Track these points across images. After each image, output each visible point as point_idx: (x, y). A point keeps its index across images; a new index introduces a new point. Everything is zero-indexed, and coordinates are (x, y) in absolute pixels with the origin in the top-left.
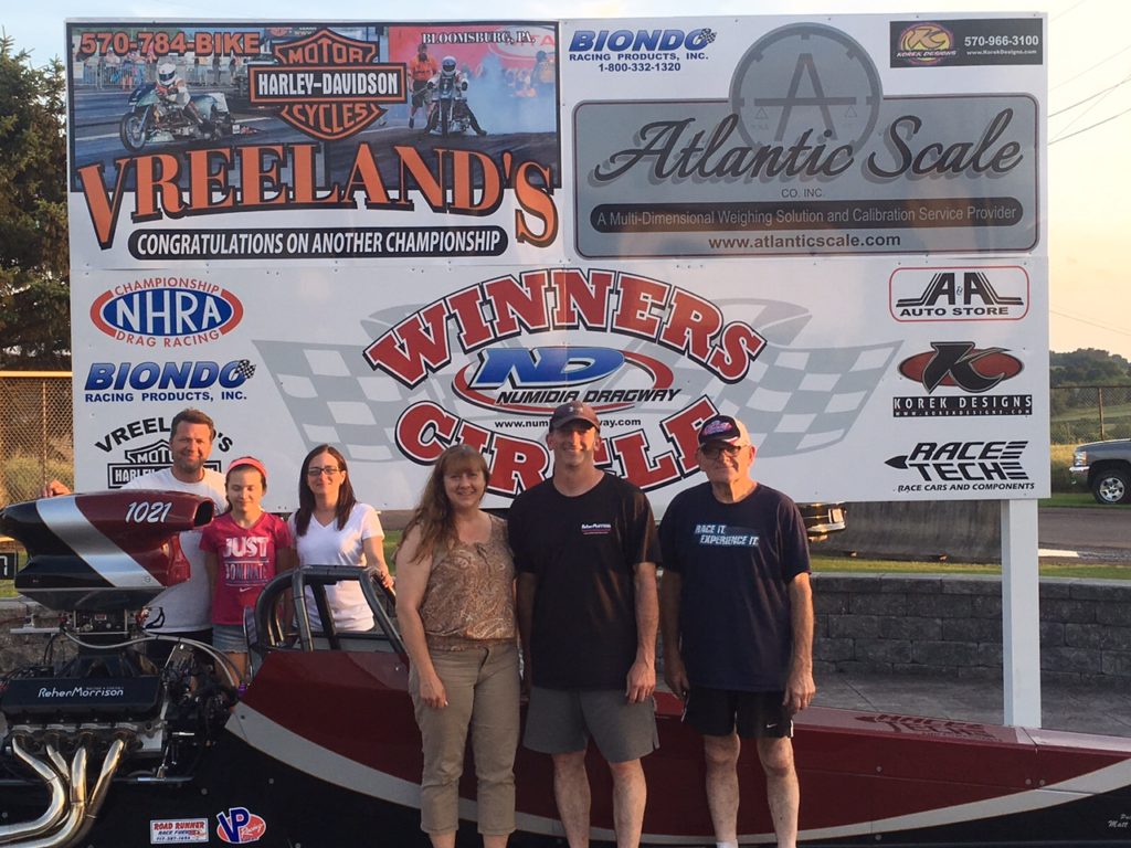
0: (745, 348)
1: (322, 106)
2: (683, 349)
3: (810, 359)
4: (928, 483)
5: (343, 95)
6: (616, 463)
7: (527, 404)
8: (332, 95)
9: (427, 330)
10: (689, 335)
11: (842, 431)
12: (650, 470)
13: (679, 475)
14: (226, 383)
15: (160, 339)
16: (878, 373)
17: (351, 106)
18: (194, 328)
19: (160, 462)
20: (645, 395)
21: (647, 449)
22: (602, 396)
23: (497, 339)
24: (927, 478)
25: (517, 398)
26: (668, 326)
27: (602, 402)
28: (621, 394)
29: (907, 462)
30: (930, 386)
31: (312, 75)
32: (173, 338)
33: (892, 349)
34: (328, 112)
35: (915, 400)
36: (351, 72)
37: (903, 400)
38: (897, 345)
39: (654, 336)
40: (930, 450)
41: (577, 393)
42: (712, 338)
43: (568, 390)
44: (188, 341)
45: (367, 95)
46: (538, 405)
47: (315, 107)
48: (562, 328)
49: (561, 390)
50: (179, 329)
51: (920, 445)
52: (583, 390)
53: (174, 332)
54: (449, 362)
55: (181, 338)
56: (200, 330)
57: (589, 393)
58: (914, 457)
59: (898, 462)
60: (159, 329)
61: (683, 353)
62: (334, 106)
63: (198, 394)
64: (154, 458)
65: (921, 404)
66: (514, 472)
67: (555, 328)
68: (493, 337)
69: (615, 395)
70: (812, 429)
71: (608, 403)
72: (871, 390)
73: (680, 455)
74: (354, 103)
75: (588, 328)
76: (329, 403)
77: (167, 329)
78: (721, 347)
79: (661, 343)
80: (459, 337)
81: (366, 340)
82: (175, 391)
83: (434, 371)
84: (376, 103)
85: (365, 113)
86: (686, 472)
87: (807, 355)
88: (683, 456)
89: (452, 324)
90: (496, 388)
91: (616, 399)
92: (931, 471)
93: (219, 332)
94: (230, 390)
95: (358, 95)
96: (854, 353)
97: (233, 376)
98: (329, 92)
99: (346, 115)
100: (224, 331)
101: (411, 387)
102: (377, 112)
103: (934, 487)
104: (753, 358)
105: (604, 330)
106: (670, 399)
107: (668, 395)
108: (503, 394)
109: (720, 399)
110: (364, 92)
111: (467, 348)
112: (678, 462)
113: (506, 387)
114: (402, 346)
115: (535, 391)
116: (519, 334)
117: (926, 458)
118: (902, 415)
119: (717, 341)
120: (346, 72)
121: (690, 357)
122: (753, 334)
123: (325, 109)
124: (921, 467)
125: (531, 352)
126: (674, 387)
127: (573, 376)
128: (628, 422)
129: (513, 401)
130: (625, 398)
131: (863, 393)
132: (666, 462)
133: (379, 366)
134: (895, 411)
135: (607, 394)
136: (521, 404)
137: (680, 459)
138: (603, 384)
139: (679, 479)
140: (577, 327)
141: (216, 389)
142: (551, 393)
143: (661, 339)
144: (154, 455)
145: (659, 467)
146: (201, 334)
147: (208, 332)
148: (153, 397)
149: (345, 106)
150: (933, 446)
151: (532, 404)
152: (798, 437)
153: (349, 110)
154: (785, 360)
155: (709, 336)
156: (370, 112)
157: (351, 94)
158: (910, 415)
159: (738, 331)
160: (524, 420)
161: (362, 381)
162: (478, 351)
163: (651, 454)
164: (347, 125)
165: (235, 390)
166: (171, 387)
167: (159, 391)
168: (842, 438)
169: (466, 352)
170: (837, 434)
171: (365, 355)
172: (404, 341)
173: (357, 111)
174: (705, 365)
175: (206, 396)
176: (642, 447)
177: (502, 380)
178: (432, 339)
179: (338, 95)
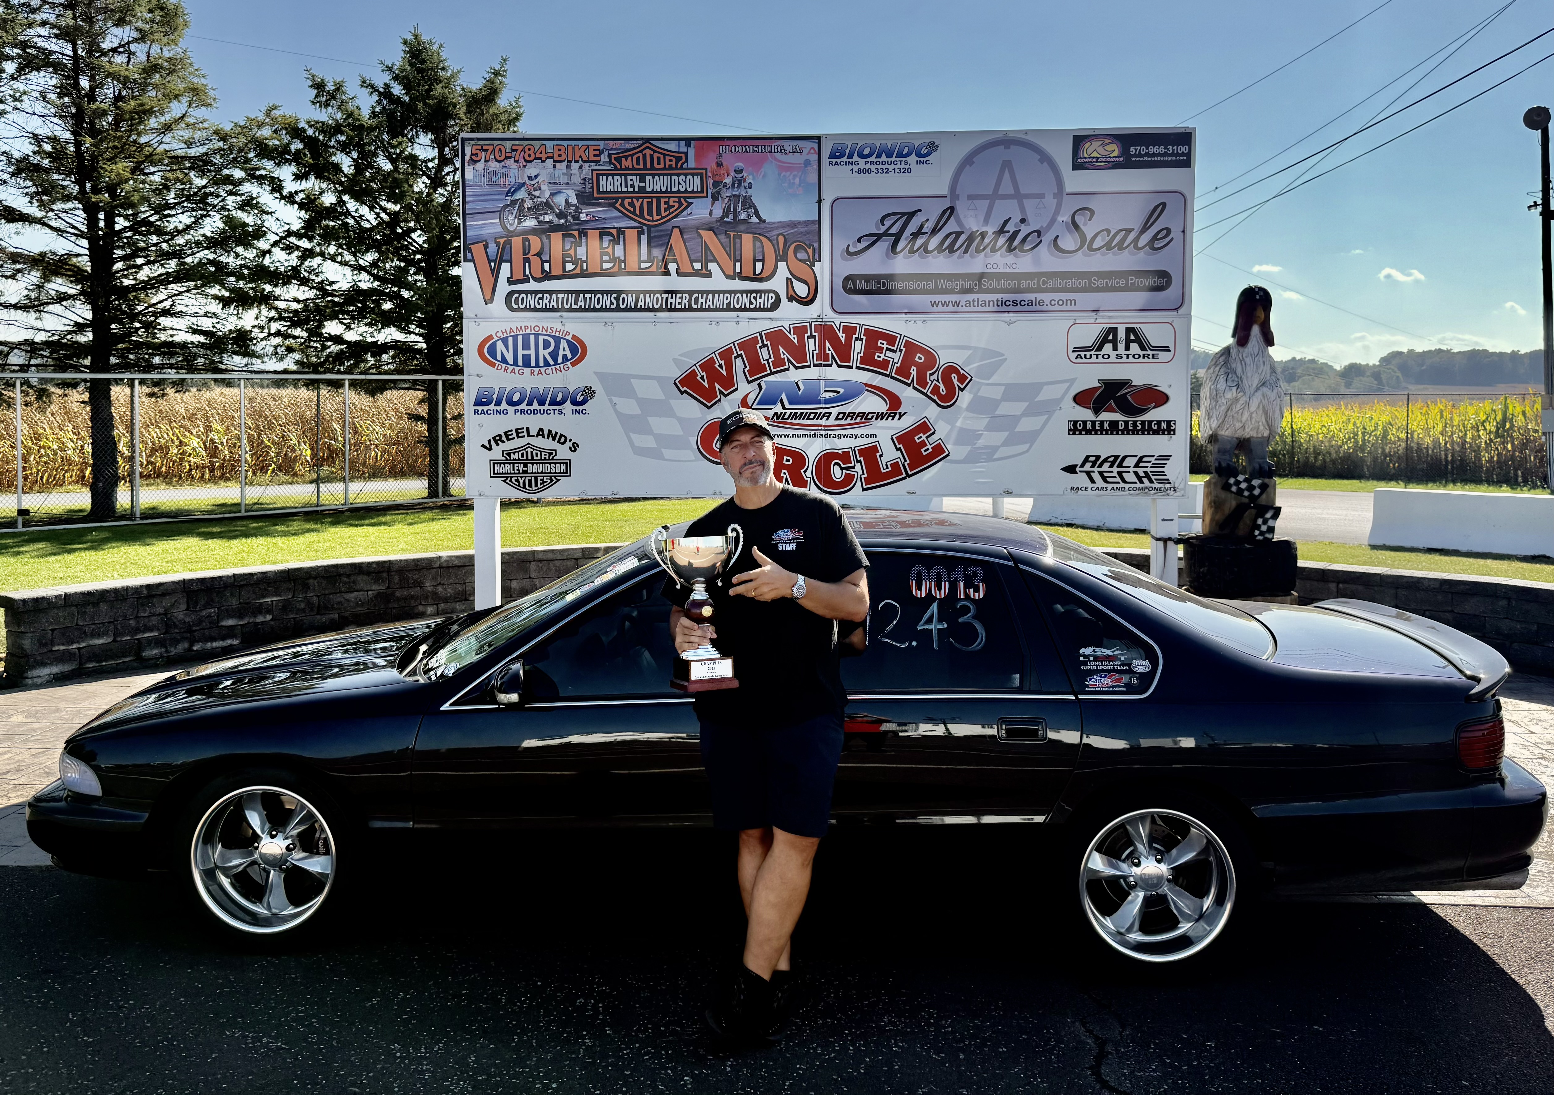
0: (956, 382)
1: (645, 201)
2: (909, 382)
3: (1005, 391)
4: (1093, 485)
5: (661, 192)
6: (858, 466)
7: (793, 421)
8: (652, 192)
9: (720, 366)
10: (914, 371)
11: (1028, 446)
12: (883, 471)
13: (904, 475)
14: (575, 403)
15: (527, 370)
16: (1057, 402)
17: (666, 200)
18: (552, 362)
19: (527, 459)
20: (880, 416)
21: (881, 456)
22: (848, 416)
23: (772, 373)
24: (1093, 481)
25: (786, 417)
26: (898, 365)
27: (849, 421)
28: (863, 415)
29: (1078, 469)
30: (1097, 412)
31: (638, 177)
32: (537, 370)
33: (1068, 384)
34: (650, 204)
35: (1085, 422)
36: (667, 174)
37: (1075, 423)
38: (1072, 381)
39: (888, 373)
40: (1096, 461)
41: (830, 414)
42: (931, 374)
43: (824, 411)
44: (547, 372)
45: (679, 191)
46: (801, 422)
47: (641, 200)
48: (820, 365)
49: (819, 411)
50: (541, 363)
51: (1088, 457)
52: (834, 411)
53: (537, 365)
54: (736, 390)
55: (543, 370)
56: (556, 364)
57: (839, 413)
58: (1083, 465)
59: (1071, 469)
60: (527, 364)
61: (909, 385)
62: (654, 200)
63: (554, 410)
64: (522, 456)
65: (1089, 426)
66: (783, 471)
67: (815, 365)
68: (769, 372)
69: (858, 416)
70: (1005, 443)
71: (853, 421)
72: (1051, 413)
73: (905, 461)
74: (669, 197)
75: (839, 366)
76: (649, 418)
77: (533, 364)
78: (938, 381)
79: (893, 378)
80: (744, 372)
81: (677, 373)
82: (538, 408)
83: (726, 396)
84: (685, 198)
85: (677, 205)
86: (910, 473)
87: (1003, 387)
88: (908, 462)
89: (739, 362)
90: (770, 409)
91: (859, 418)
92: (1096, 476)
93: (569, 365)
94: (578, 408)
95: (671, 192)
96: (1038, 387)
97: (580, 398)
98: (650, 189)
99: (663, 206)
100: (573, 365)
101: (709, 407)
102: (685, 204)
103: (1098, 488)
104: (962, 390)
105: (851, 367)
106: (899, 419)
107: (897, 416)
108: (776, 414)
109: (937, 420)
110: (676, 189)
111: (750, 379)
112: (904, 466)
113: (778, 409)
114: (702, 378)
115: (799, 412)
116: (788, 369)
117: (1093, 466)
118: (1074, 434)
119: (935, 377)
120: (664, 174)
121: (914, 388)
122: (962, 372)
123: (648, 202)
124: (1088, 473)
125: (797, 383)
126: (902, 410)
127: (827, 401)
128: (867, 436)
129: (783, 419)
130: (865, 418)
131: (1046, 417)
132: (895, 466)
133: (685, 392)
134: (1069, 430)
135: (852, 415)
136: (789, 421)
137: (906, 464)
138: (848, 408)
139: (904, 478)
140: (830, 365)
141: (568, 406)
142: (811, 413)
143: (893, 375)
144: (522, 454)
145: (890, 469)
146: (558, 367)
147: (562, 366)
148: (522, 412)
149: (662, 200)
150: (1098, 457)
151: (797, 421)
152: (996, 449)
153: (665, 203)
154: (985, 392)
155: (929, 373)
156: (681, 204)
157: (666, 192)
158: (1080, 434)
159: (951, 369)
160: (791, 432)
161: (672, 402)
162: (758, 382)
163: (884, 460)
164: (663, 214)
165: (581, 408)
166: (535, 406)
167: (526, 408)
168: (1027, 451)
169: (749, 382)
170: (1026, 447)
171: (675, 384)
172: (704, 374)
173: (671, 203)
174: (925, 394)
175: (560, 412)
176: (878, 455)
177: (775, 403)
178: (724, 373)
179: (657, 192)
